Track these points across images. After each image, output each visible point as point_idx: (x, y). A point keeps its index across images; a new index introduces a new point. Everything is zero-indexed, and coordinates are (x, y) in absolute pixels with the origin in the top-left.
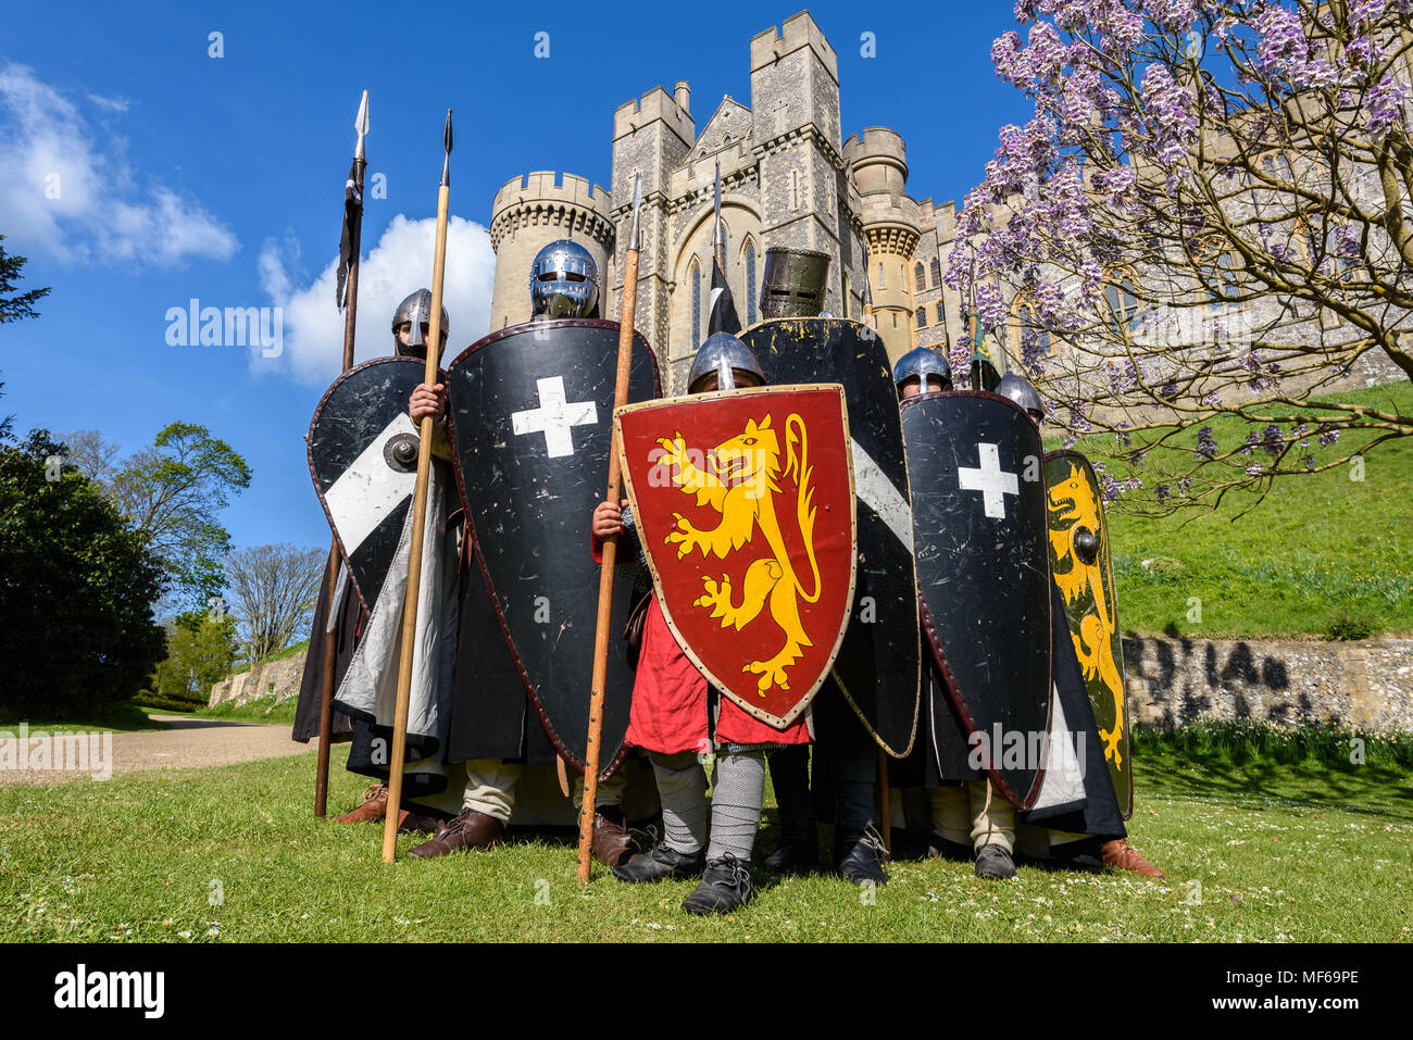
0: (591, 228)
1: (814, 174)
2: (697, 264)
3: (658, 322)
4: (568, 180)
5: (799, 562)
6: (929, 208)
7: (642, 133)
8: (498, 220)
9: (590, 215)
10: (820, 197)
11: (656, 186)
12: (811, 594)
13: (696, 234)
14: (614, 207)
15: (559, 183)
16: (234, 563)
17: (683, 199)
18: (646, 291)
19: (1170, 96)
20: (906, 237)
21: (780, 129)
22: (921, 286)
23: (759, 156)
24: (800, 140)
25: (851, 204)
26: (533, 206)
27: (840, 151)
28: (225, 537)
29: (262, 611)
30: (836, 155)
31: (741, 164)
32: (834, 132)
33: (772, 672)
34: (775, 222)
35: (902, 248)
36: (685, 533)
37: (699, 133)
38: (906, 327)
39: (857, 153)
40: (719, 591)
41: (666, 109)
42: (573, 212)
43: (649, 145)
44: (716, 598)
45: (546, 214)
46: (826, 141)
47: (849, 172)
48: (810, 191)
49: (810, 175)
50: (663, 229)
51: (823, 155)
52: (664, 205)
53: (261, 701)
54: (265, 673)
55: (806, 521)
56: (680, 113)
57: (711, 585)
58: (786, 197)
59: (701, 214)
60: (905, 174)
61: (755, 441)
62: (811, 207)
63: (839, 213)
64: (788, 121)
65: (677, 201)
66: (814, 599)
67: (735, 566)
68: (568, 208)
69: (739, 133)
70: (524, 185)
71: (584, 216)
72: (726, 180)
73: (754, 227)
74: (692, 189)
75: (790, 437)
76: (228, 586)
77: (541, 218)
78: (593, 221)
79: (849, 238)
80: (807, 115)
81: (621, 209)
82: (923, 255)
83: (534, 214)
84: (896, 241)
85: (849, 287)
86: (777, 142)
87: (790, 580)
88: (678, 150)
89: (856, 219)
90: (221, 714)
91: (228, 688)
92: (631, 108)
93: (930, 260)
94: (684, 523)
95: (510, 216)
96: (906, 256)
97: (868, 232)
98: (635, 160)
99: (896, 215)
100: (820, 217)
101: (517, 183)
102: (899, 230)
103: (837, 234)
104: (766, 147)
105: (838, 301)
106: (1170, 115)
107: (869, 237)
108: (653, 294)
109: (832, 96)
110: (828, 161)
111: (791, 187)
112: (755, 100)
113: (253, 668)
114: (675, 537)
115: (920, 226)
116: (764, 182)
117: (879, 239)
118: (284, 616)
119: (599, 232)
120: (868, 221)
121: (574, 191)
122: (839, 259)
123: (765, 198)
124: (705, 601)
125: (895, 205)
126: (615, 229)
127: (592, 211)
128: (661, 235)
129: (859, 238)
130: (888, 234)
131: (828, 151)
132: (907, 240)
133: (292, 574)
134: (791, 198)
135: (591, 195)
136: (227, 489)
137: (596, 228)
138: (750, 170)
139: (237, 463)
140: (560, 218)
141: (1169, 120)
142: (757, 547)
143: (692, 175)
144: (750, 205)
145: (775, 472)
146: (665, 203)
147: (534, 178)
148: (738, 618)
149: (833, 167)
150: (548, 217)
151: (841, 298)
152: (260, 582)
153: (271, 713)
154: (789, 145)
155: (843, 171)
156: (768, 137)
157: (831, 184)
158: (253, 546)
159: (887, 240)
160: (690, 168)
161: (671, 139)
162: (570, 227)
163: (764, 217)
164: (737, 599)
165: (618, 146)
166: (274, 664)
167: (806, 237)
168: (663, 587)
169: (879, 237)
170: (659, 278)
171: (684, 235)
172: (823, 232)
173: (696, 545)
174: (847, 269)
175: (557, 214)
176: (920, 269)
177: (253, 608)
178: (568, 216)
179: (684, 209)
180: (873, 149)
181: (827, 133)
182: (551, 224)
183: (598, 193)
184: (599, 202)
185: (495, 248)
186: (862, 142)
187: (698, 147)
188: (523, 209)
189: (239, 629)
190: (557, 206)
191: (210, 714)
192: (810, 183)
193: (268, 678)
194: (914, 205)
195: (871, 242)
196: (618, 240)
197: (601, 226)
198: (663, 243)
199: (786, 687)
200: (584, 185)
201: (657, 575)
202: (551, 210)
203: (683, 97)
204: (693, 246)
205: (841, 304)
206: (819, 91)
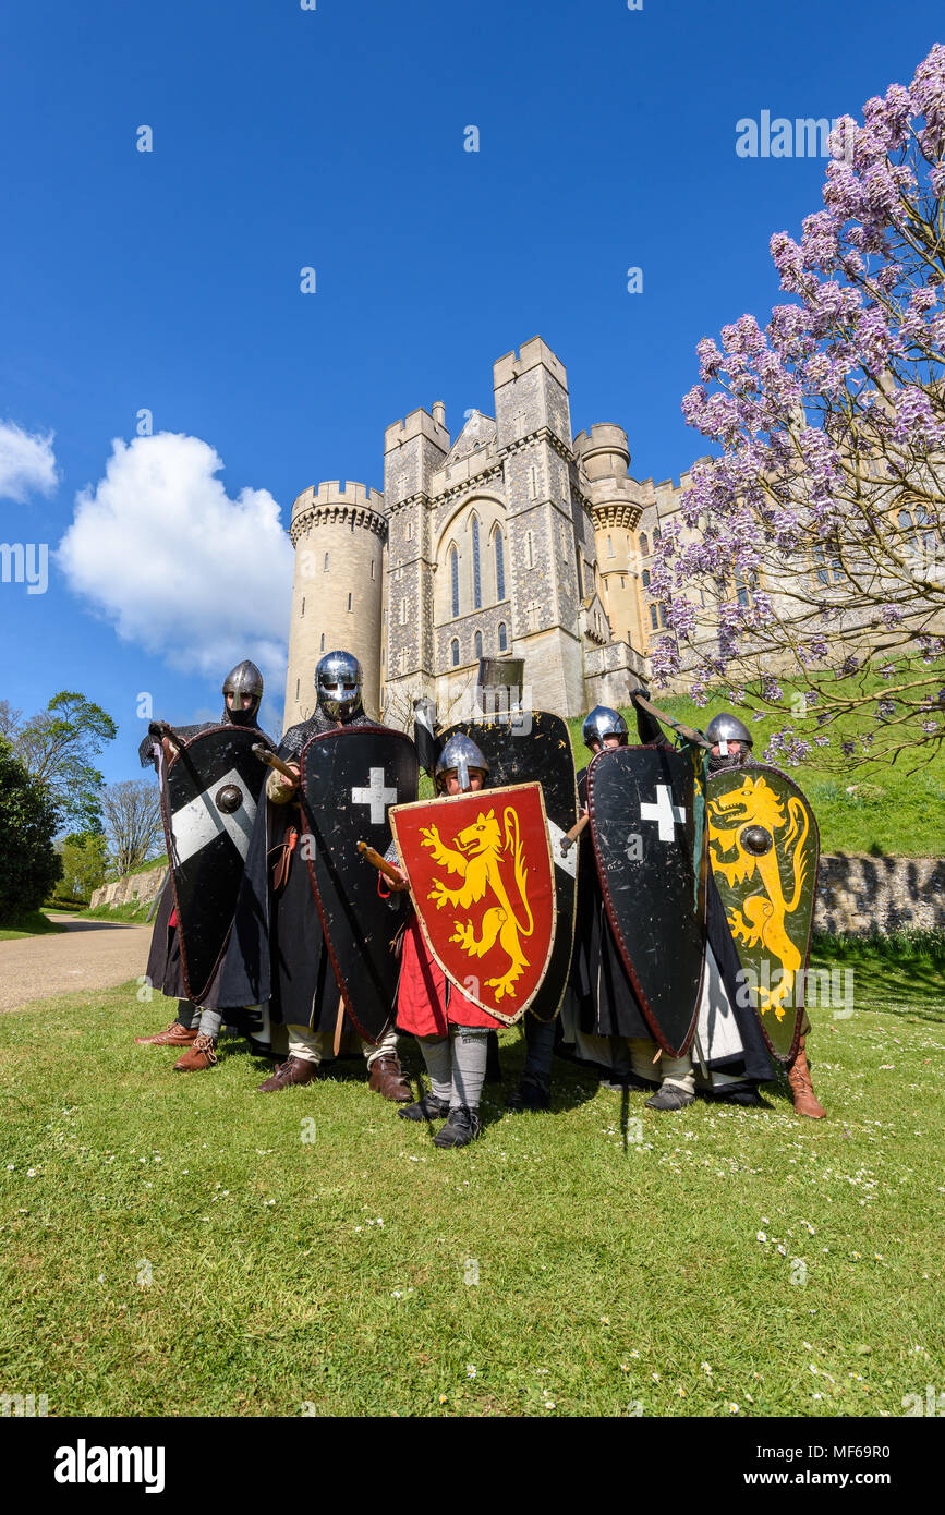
0: (369, 523)
1: (549, 468)
2: (455, 548)
3: (425, 596)
4: (350, 486)
5: (517, 908)
6: (650, 487)
7: (407, 447)
8: (296, 522)
9: (368, 513)
10: (555, 487)
11: (420, 487)
12: (527, 930)
13: (454, 524)
14: (387, 506)
15: (342, 490)
16: (105, 796)
17: (442, 496)
18: (414, 572)
19: (822, 458)
20: (630, 513)
21: (520, 434)
22: (645, 552)
23: (503, 457)
24: (536, 442)
25: (582, 489)
26: (323, 510)
27: (571, 447)
28: (99, 777)
29: (126, 832)
30: (568, 451)
31: (489, 465)
32: (565, 432)
33: (504, 985)
34: (518, 510)
35: (627, 522)
36: (441, 892)
37: (453, 442)
38: (632, 587)
39: (586, 446)
40: (466, 931)
41: (426, 425)
42: (354, 512)
43: (413, 456)
44: (464, 936)
45: (333, 514)
46: (558, 440)
47: (579, 463)
48: (547, 482)
49: (546, 470)
50: (426, 521)
51: (557, 451)
52: (427, 502)
53: (128, 905)
54: (130, 883)
55: (521, 880)
56: (437, 427)
57: (460, 927)
58: (526, 489)
59: (457, 507)
60: (627, 459)
61: (484, 827)
62: (548, 496)
63: (572, 497)
64: (526, 427)
65: (437, 498)
66: (529, 933)
67: (475, 913)
68: (350, 509)
69: (486, 439)
70: (316, 493)
71: (363, 514)
72: (476, 479)
73: (501, 514)
74: (449, 488)
75: (508, 823)
76: (102, 814)
77: (329, 517)
78: (370, 517)
79: (582, 517)
80: (542, 421)
81: (392, 508)
82: (646, 526)
83: (323, 516)
84: (622, 516)
85: (582, 558)
86: (517, 445)
87: (513, 920)
88: (437, 456)
89: (587, 501)
90: (99, 915)
91: (104, 894)
92: (398, 427)
93: (652, 530)
94: (440, 885)
95: (305, 518)
96: (631, 529)
97: (597, 511)
98: (402, 468)
99: (622, 495)
100: (556, 503)
101: (310, 492)
102: (624, 507)
103: (571, 516)
104: (509, 449)
105: (573, 571)
106: (822, 475)
107: (599, 514)
108: (419, 575)
109: (563, 403)
110: (561, 456)
111: (531, 480)
112: (499, 412)
113: (122, 879)
114: (434, 895)
115: (642, 502)
116: (508, 478)
117: (607, 516)
118: (142, 835)
119: (375, 526)
120: (598, 501)
121: (355, 495)
122: (573, 536)
123: (509, 491)
124: (456, 938)
125: (620, 487)
126: (388, 523)
127: (369, 509)
128: (425, 526)
129: (590, 516)
130: (615, 511)
131: (561, 448)
132: (631, 515)
133: (147, 803)
134: (531, 489)
135: (368, 497)
136: (99, 740)
137: (373, 522)
138: (496, 469)
139: (108, 721)
140: (344, 517)
141: (821, 478)
142: (490, 900)
143: (448, 476)
144: (496, 498)
145: (499, 848)
146: (427, 501)
147: (323, 488)
148: (480, 949)
149: (566, 461)
150: (334, 517)
151: (575, 568)
152: (124, 810)
153: (136, 915)
154: (528, 446)
155: (574, 463)
156: (510, 441)
157: (564, 475)
158: (118, 782)
159: (614, 516)
160: (447, 471)
161: (431, 448)
162: (353, 523)
163: (508, 505)
164: (478, 937)
165: (388, 458)
166: (137, 876)
167: (544, 520)
168: (428, 929)
169: (607, 514)
170: (425, 561)
171: (444, 525)
172: (559, 515)
173: (448, 900)
174: (580, 543)
175: (342, 514)
176: (643, 538)
177: (119, 829)
178: (351, 515)
179: (443, 504)
180: (599, 442)
181: (559, 434)
182: (337, 522)
183: (373, 495)
184: (374, 502)
185: (294, 544)
186: (589, 437)
187: (453, 454)
188: (315, 512)
189: (109, 846)
190: (341, 508)
191: (92, 915)
192: (546, 476)
193: (133, 887)
194: (636, 485)
195: (600, 519)
196: (391, 533)
197: (377, 521)
198: (426, 532)
199: (513, 995)
200: (362, 490)
201: (423, 921)
202: (337, 511)
203: (439, 414)
204: (451, 533)
205: (576, 574)
206: (552, 401)
